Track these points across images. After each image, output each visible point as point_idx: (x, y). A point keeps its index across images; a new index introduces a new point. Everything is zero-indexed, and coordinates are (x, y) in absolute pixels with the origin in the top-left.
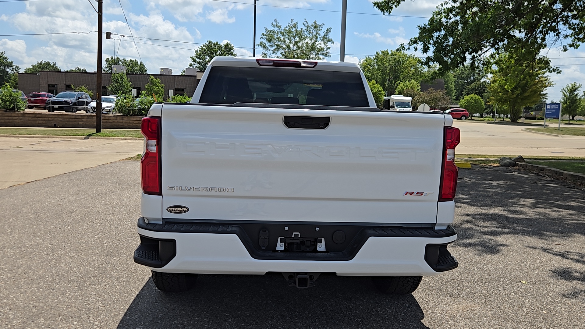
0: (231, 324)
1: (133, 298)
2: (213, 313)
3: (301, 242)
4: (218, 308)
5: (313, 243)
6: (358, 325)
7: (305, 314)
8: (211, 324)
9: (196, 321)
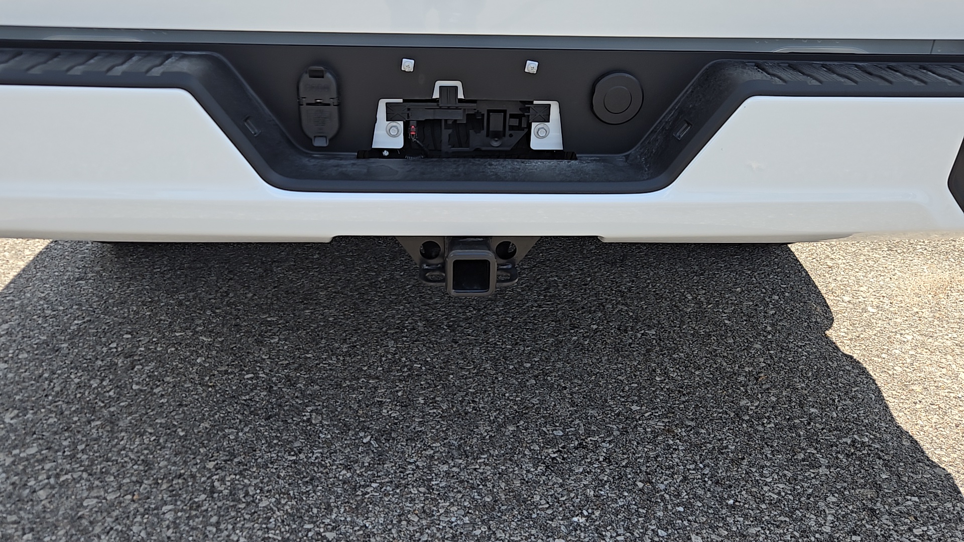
0: (274, 352)
1: (22, 264)
2: (231, 314)
3: (469, 117)
4: (250, 295)
5: (514, 122)
6: (648, 351)
7: (496, 314)
8: (214, 353)
9: (173, 345)
